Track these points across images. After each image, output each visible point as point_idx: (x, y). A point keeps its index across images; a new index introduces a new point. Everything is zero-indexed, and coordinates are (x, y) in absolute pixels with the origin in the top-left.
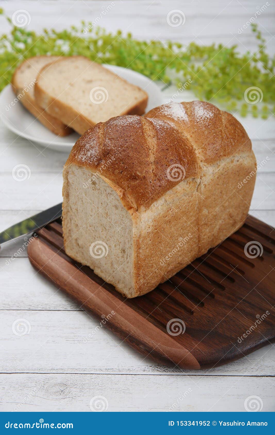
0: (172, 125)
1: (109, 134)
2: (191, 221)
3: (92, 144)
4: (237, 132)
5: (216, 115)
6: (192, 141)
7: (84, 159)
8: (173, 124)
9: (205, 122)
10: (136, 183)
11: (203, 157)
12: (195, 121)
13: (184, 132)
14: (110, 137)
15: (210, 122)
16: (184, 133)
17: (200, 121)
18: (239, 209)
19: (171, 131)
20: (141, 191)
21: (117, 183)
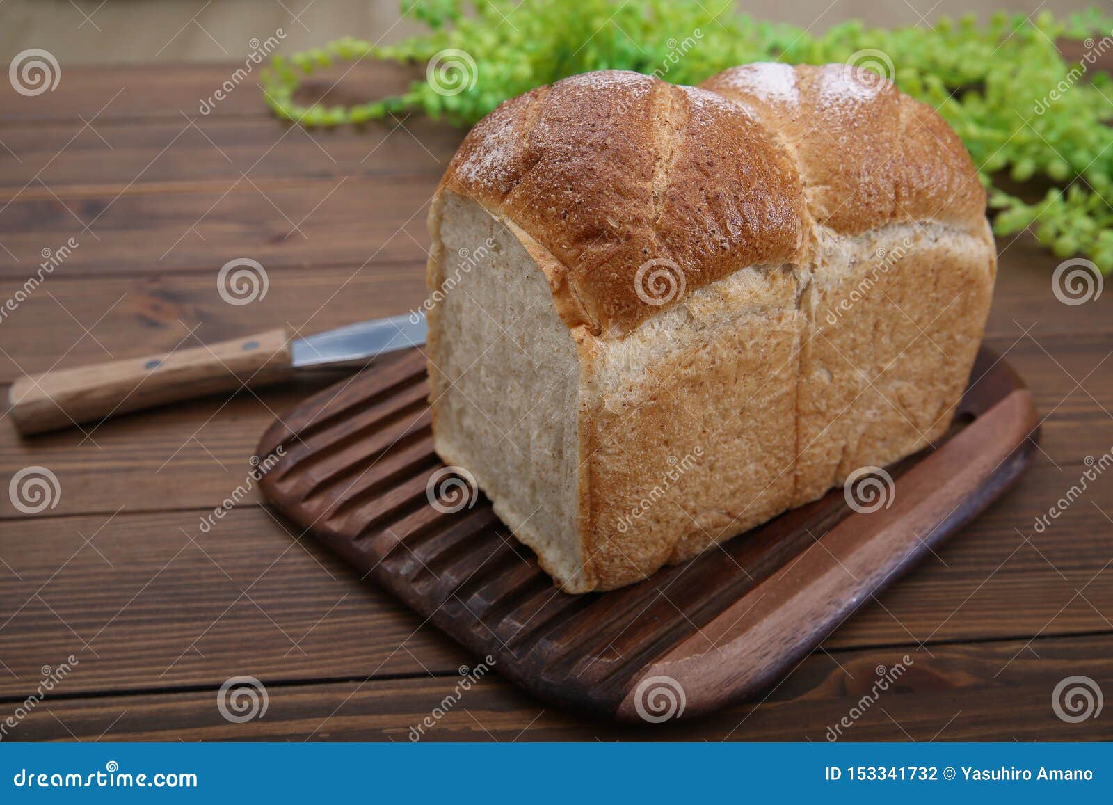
0: (748, 110)
1: (550, 110)
2: (772, 395)
3: (501, 133)
4: (939, 153)
5: (883, 99)
6: (797, 159)
7: (473, 174)
8: (753, 109)
9: (847, 110)
10: (602, 249)
11: (824, 209)
12: (818, 107)
13: (780, 134)
14: (552, 117)
15: (861, 113)
16: (780, 136)
17: (832, 106)
18: (930, 388)
19: (737, 120)
20: (612, 274)
21: (549, 247)
